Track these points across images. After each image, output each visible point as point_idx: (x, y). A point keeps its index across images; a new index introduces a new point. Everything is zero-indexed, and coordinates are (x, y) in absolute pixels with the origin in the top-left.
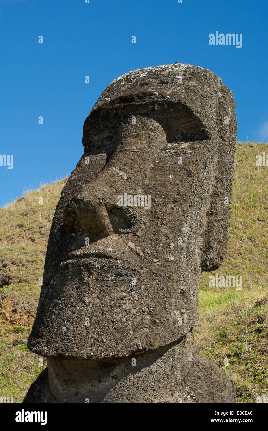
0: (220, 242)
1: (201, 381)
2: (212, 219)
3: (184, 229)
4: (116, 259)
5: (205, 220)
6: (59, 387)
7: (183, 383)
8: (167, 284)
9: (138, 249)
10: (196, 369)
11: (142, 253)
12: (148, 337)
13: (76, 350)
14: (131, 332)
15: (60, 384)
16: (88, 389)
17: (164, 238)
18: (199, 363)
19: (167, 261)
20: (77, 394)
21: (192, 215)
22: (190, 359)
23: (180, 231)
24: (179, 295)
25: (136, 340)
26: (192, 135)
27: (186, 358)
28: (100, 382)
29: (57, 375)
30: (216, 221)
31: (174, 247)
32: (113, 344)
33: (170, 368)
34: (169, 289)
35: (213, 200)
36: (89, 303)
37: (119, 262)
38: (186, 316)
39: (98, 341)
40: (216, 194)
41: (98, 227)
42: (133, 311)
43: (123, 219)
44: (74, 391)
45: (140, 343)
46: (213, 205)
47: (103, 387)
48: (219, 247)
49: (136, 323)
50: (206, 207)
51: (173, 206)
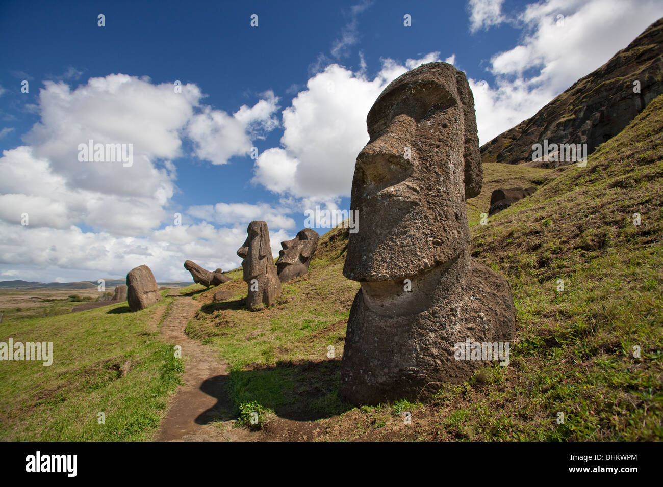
0: (477, 175)
1: (482, 284)
2: (468, 158)
3: (449, 165)
4: (398, 196)
5: (463, 160)
6: (369, 300)
7: (467, 288)
8: (442, 210)
9: (415, 186)
10: (476, 275)
11: (418, 189)
12: (434, 256)
13: (375, 273)
14: (419, 253)
15: (370, 298)
16: (390, 302)
17: (434, 175)
18: (477, 269)
19: (439, 191)
20: (382, 306)
21: (453, 156)
22: (469, 268)
23: (446, 167)
24: (454, 218)
25: (424, 259)
26: (442, 105)
27: (466, 267)
28: (399, 296)
29: (366, 292)
30: (471, 159)
31: (443, 180)
32: (405, 264)
33: (455, 278)
34: (445, 214)
35: (467, 145)
36: (381, 234)
37: (400, 198)
38: (462, 234)
39: (392, 264)
40: (467, 141)
41: (380, 174)
42: (418, 235)
43: (399, 166)
44: (380, 303)
45: (428, 262)
46: (467, 149)
47: (402, 300)
48: (477, 178)
49: (421, 245)
50: (462, 151)
51: (437, 150)
